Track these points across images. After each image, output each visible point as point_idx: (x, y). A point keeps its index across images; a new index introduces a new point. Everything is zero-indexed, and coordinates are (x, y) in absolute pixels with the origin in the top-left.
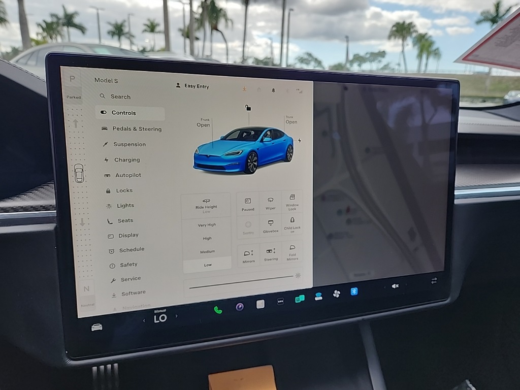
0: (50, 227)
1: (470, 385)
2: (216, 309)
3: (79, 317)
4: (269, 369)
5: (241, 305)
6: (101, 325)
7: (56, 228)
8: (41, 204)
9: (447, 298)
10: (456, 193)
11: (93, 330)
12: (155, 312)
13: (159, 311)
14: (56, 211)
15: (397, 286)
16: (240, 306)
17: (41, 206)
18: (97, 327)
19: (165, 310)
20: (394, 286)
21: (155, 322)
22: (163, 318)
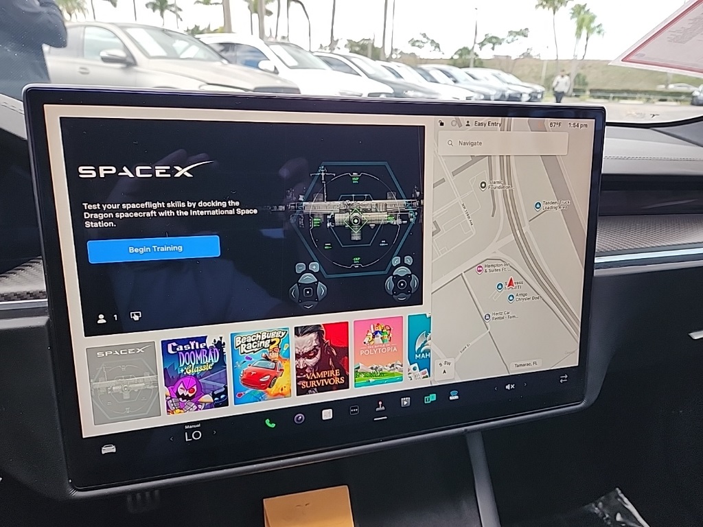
0: (41, 321)
1: (622, 495)
2: (267, 421)
3: (84, 437)
4: (344, 491)
5: (300, 416)
6: (113, 447)
7: (48, 322)
8: (28, 290)
9: (582, 400)
10: (597, 260)
11: (103, 453)
12: (186, 427)
13: (191, 427)
14: (47, 300)
15: (513, 386)
16: (300, 418)
17: (28, 293)
18: (109, 449)
19: (199, 426)
20: (508, 387)
21: (187, 440)
22: (197, 435)
